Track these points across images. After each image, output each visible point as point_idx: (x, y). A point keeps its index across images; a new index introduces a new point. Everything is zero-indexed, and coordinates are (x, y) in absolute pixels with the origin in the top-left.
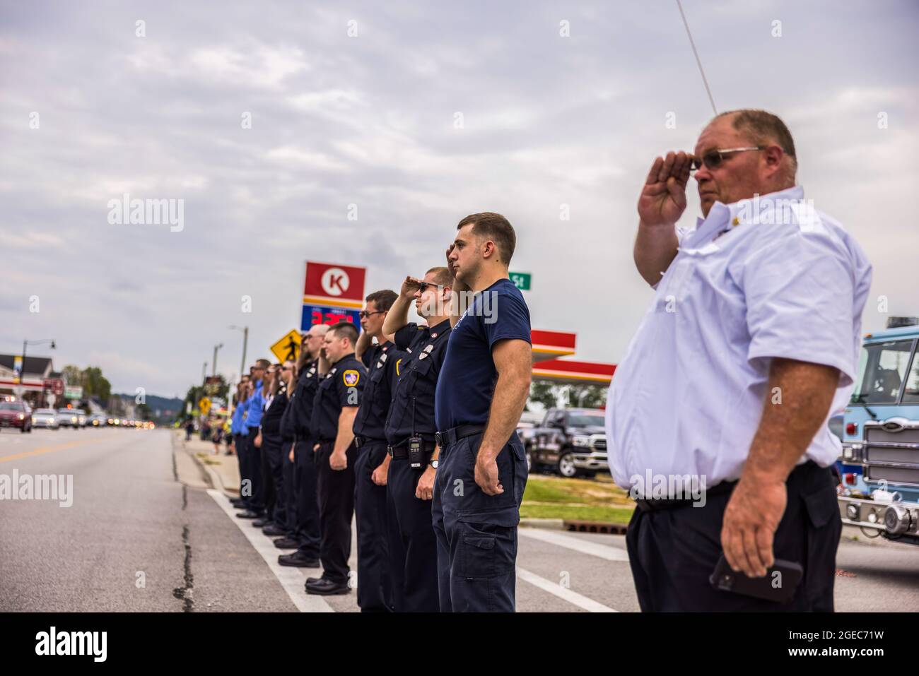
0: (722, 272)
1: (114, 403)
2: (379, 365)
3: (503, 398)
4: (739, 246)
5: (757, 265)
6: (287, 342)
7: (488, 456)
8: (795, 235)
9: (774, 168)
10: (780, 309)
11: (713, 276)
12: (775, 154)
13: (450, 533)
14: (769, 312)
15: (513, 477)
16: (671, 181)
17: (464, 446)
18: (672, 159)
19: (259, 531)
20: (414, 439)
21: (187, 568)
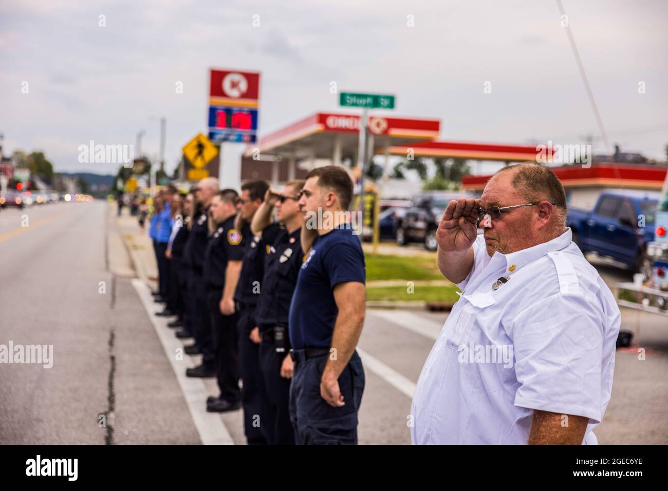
0: (497, 323)
1: (56, 181)
2: (253, 245)
3: (342, 332)
4: (510, 302)
5: (524, 322)
6: (195, 143)
7: (331, 379)
8: (556, 295)
9: (545, 221)
10: (540, 367)
11: (489, 328)
12: (546, 209)
13: (302, 435)
14: (532, 370)
15: (353, 389)
16: (462, 220)
17: (312, 365)
18: (463, 205)
19: (172, 332)
20: (278, 329)
21: (111, 385)
